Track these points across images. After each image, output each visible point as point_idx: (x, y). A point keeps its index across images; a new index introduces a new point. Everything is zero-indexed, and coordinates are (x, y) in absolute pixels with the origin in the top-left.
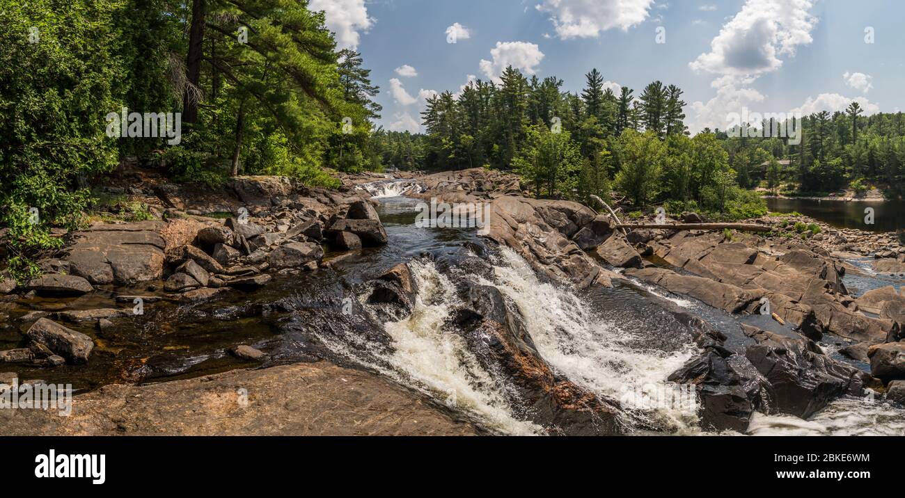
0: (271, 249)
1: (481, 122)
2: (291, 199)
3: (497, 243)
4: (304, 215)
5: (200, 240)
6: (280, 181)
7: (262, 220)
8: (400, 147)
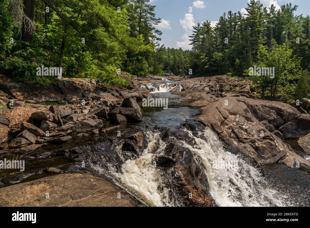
0: (76, 123)
1: (230, 43)
2: (95, 93)
4: (99, 104)
5: (33, 119)
6: (89, 82)
7: (75, 106)
8: (175, 59)
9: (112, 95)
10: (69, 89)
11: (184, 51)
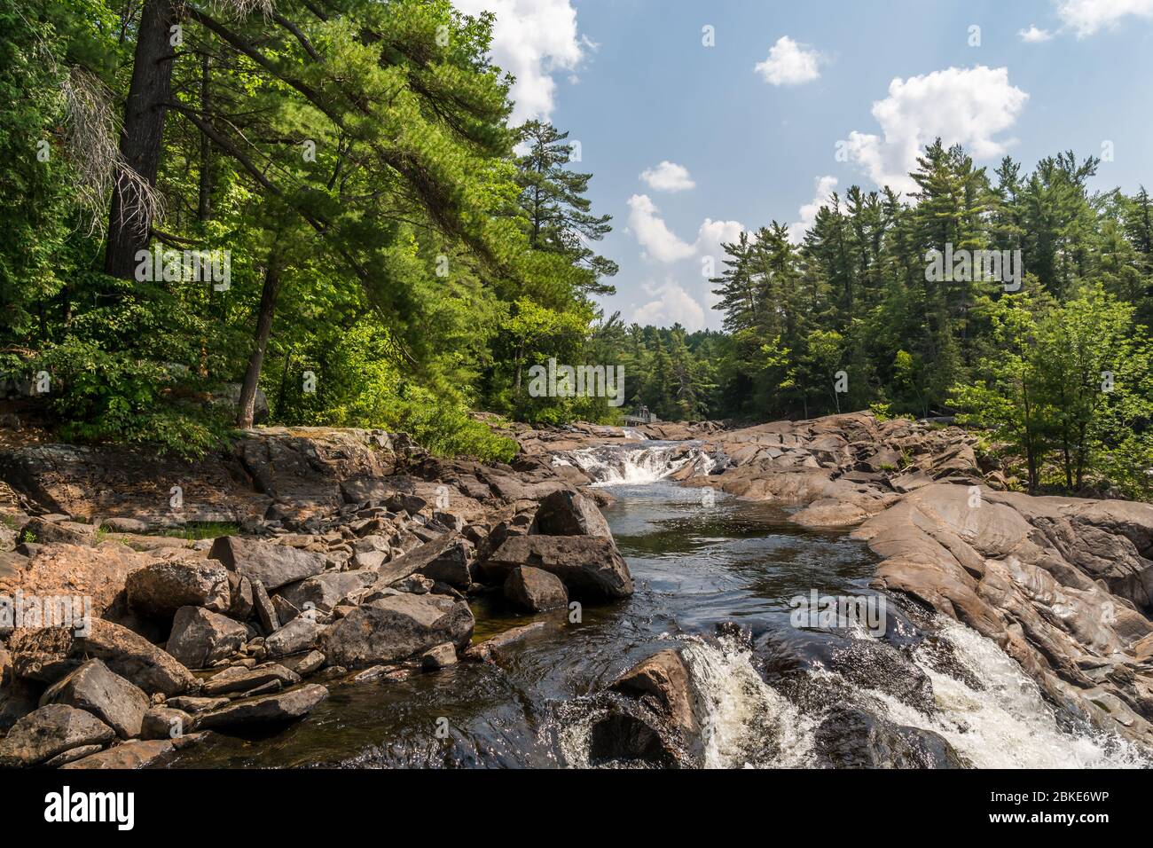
0: (338, 616)
1: (862, 296)
2: (394, 486)
3: (929, 607)
4: (427, 526)
5: (132, 600)
6: (368, 441)
7: (316, 541)
8: (661, 364)
9: (460, 494)
10: (287, 469)
11: (690, 333)
